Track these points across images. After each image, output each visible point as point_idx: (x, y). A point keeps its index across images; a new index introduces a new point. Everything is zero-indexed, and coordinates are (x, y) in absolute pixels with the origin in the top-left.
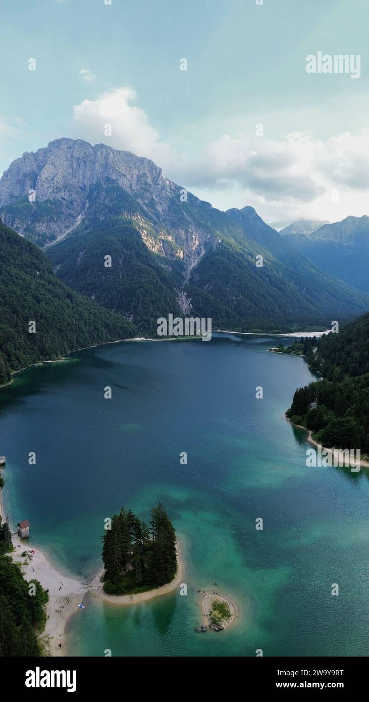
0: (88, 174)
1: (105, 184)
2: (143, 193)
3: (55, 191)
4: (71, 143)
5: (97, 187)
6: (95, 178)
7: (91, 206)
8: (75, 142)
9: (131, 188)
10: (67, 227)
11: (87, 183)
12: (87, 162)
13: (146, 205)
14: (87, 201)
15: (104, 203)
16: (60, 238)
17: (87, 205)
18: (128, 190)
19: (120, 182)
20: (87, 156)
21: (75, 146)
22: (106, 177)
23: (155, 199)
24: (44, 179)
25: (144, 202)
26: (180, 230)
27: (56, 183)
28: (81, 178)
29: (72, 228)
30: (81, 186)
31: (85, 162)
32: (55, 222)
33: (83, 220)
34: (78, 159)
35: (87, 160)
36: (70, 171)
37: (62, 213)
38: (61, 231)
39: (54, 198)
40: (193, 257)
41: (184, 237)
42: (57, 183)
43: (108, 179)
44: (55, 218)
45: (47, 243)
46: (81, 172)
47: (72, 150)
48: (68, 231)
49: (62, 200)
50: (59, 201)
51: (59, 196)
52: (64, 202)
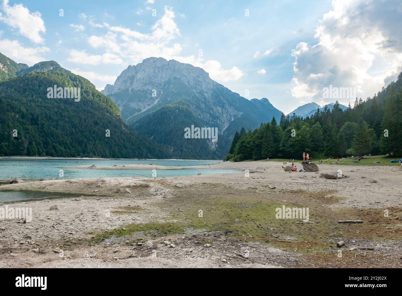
0: (164, 76)
1: (173, 80)
2: (196, 87)
3: (144, 85)
4: (155, 60)
5: (168, 82)
6: (168, 78)
7: (164, 93)
8: (158, 59)
9: (189, 83)
10: (149, 105)
11: (163, 81)
12: (164, 69)
13: (198, 93)
14: (162, 90)
15: (172, 90)
16: (144, 111)
17: (162, 93)
18: (187, 84)
19: (182, 80)
20: (164, 66)
21: (158, 61)
22: (174, 77)
23: (204, 90)
24: (138, 78)
25: (196, 91)
26: (218, 108)
27: (144, 81)
28: (160, 78)
29: (152, 105)
30: (160, 83)
31: (163, 69)
32: (142, 102)
33: (159, 101)
34: (159, 68)
35: (164, 68)
36: (154, 74)
37: (147, 97)
38: (145, 107)
39: (143, 89)
40: (226, 123)
41: (221, 112)
42: (146, 81)
43: (175, 78)
44: (142, 100)
45: (135, 113)
46: (160, 75)
47: (156, 63)
48: (149, 107)
49: (148, 90)
50: (146, 91)
51: (145, 88)
52: (149, 91)
